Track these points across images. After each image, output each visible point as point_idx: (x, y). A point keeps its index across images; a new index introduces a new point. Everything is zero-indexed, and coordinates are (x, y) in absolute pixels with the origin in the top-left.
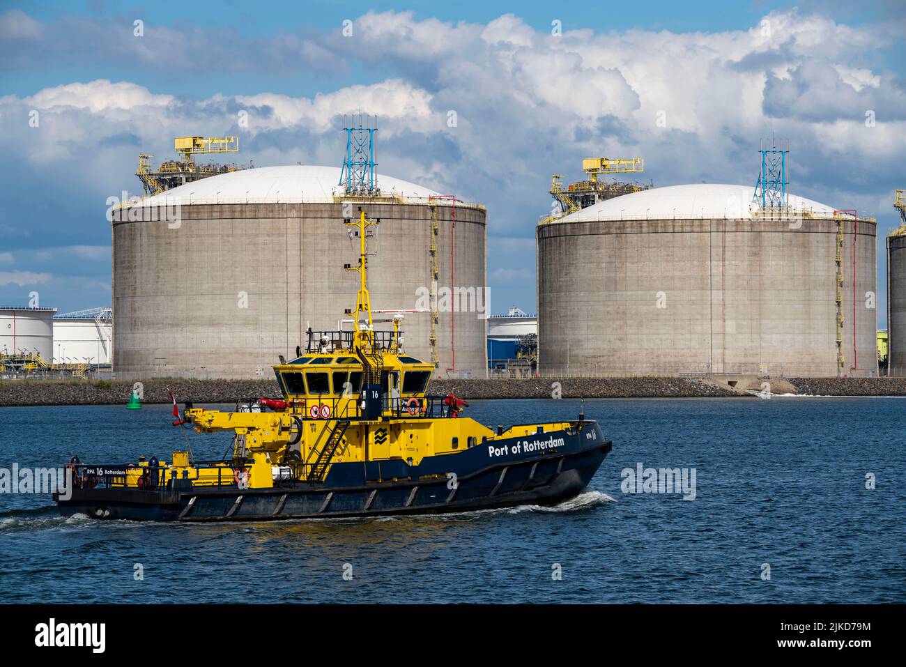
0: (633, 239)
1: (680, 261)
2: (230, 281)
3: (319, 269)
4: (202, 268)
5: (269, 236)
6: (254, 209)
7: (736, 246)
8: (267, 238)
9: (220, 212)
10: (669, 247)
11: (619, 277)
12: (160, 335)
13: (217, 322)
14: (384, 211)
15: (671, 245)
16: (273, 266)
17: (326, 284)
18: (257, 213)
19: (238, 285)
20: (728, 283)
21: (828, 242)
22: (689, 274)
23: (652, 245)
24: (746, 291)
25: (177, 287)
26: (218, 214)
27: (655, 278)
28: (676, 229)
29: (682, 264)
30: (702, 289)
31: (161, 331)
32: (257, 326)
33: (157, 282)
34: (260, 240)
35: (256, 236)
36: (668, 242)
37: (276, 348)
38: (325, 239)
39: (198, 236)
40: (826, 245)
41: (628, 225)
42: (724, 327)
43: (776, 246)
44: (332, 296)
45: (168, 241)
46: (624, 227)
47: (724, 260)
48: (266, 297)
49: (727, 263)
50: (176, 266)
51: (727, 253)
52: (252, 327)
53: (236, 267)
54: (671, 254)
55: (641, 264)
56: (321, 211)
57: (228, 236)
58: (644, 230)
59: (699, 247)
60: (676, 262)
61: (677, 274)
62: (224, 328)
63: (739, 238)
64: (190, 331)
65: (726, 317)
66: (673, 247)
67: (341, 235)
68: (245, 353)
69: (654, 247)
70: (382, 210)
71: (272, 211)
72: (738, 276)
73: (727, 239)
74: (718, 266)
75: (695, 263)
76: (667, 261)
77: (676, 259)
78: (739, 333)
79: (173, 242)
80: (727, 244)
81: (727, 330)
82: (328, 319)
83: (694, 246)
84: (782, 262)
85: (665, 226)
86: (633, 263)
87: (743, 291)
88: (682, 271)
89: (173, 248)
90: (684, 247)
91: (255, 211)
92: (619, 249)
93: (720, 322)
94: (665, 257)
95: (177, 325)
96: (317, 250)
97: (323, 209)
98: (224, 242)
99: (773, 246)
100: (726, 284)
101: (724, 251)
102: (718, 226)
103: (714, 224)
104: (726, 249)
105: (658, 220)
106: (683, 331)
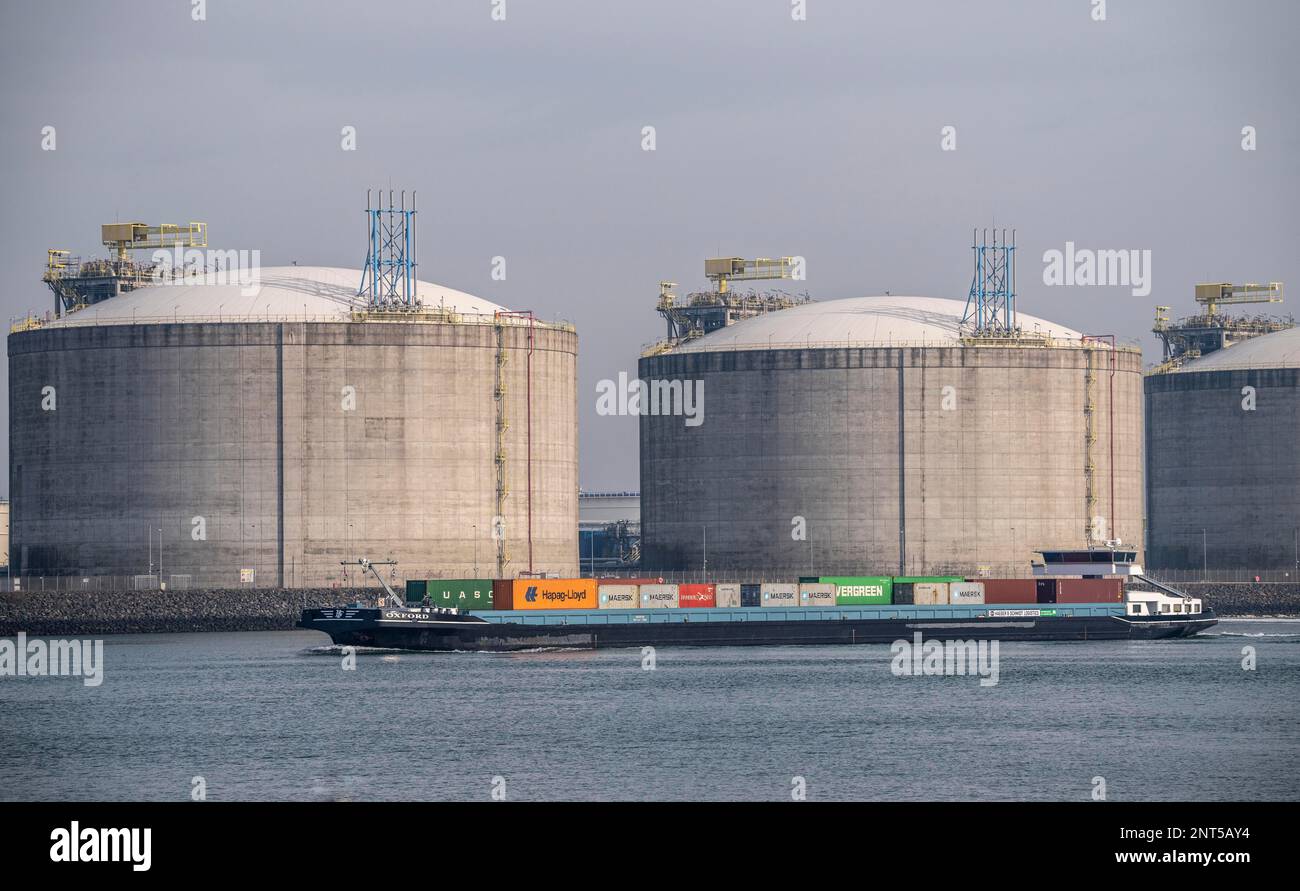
0: (788, 377)
1: (857, 411)
2: (196, 441)
3: (330, 421)
4: (151, 420)
5: (254, 371)
6: (232, 331)
8: (252, 375)
9: (179, 335)
10: (842, 390)
11: (767, 435)
12: (87, 522)
13: (175, 502)
14: (429, 335)
15: (845, 387)
16: (261, 417)
17: (342, 445)
18: (237, 337)
19: (208, 446)
20: (928, 443)
21: (1074, 382)
22: (871, 430)
23: (815, 387)
24: (956, 456)
25: (113, 450)
26: (177, 339)
27: (820, 436)
28: (853, 363)
29: (861, 414)
30: (891, 452)
31: (87, 515)
32: (238, 508)
33: (83, 442)
34: (241, 378)
35: (235, 371)
36: (839, 382)
37: (266, 541)
38: (340, 376)
39: (146, 371)
40: (1070, 387)
41: (779, 357)
42: (923, 507)
43: (998, 388)
44: (350, 463)
45: (100, 381)
46: (774, 361)
47: (923, 409)
48: (250, 464)
49: (927, 413)
50: (112, 417)
51: (926, 398)
52: (229, 510)
53: (204, 420)
54: (843, 400)
55: (802, 414)
56: (334, 334)
57: (192, 372)
58: (804, 364)
59: (886, 390)
60: (853, 411)
61: (853, 429)
62: (186, 512)
63: (945, 376)
64: (134, 516)
65: (926, 494)
66: (847, 390)
67: (363, 371)
68: (218, 549)
69: (819, 390)
70: (425, 332)
71: (260, 335)
72: (943, 434)
73: (927, 377)
74: (913, 418)
75: (880, 413)
76: (838, 411)
77: (852, 408)
78: (945, 517)
79: (107, 381)
80: (927, 386)
82: (345, 498)
83: (878, 388)
84: (1006, 413)
85: (835, 359)
86: (788, 414)
87: (950, 456)
88: (861, 425)
89: (108, 390)
90: (863, 390)
91: (234, 335)
92: (766, 393)
93: (918, 501)
94: (836, 405)
95: (114, 507)
96: (328, 394)
97: (337, 332)
98: (187, 381)
99: (993, 389)
100: (926, 444)
101: (923, 396)
102: (913, 358)
103: (907, 355)
104: (926, 392)
105: (824, 350)
106: (862, 515)
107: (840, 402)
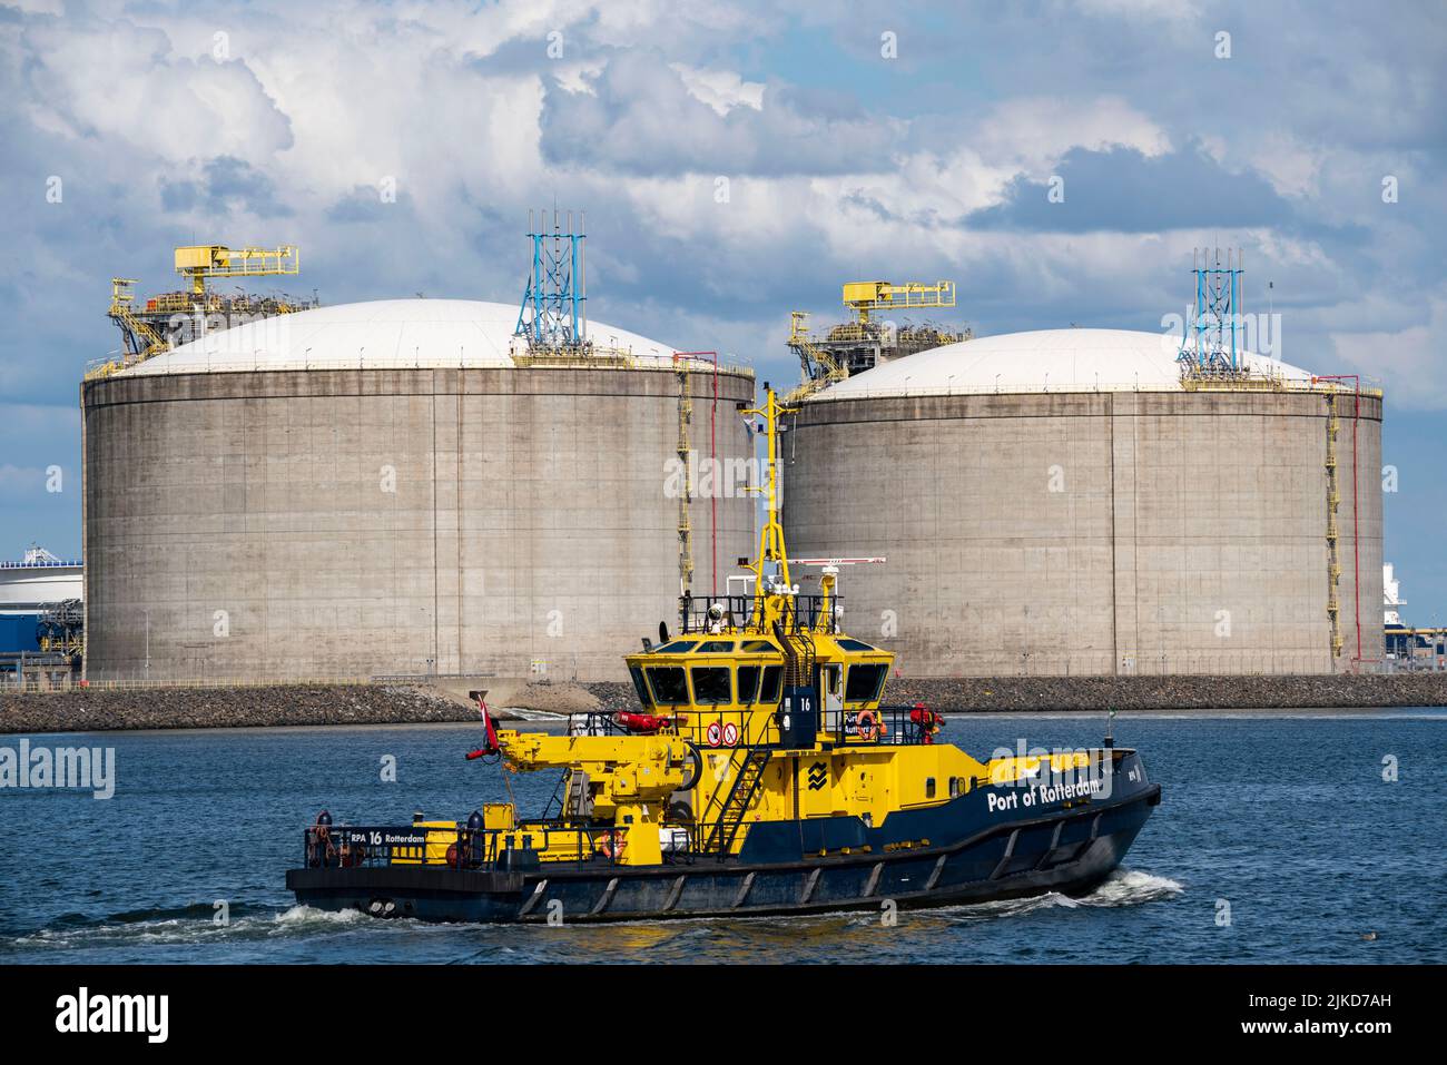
0: (280, 408)
1: (373, 453)
7: (486, 424)
10: (352, 425)
11: (251, 486)
15: (356, 421)
20: (468, 496)
21: (663, 414)
23: (317, 421)
24: (505, 512)
27: (323, 486)
28: (366, 389)
29: (379, 457)
30: (418, 508)
36: (349, 414)
40: (658, 421)
41: (268, 381)
42: (460, 583)
43: (562, 422)
46: (261, 385)
47: (460, 450)
49: (467, 456)
51: (466, 436)
54: (355, 438)
55: (295, 459)
58: (301, 390)
59: (412, 425)
60: (366, 453)
61: (368, 477)
63: (490, 406)
65: (466, 564)
66: (360, 425)
69: (320, 425)
72: (488, 483)
73: (467, 408)
74: (448, 462)
75: (404, 456)
76: (348, 453)
77: (366, 449)
78: (491, 595)
80: (466, 420)
81: (466, 588)
83: (401, 423)
84: (573, 456)
85: (343, 383)
86: (279, 457)
87: (498, 512)
88: (377, 471)
90: (380, 425)
92: (251, 429)
93: (454, 573)
94: (344, 445)
99: (556, 423)
100: (465, 496)
101: (460, 432)
102: (448, 382)
103: (441, 377)
104: (466, 428)
105: (328, 371)
106: (380, 593)
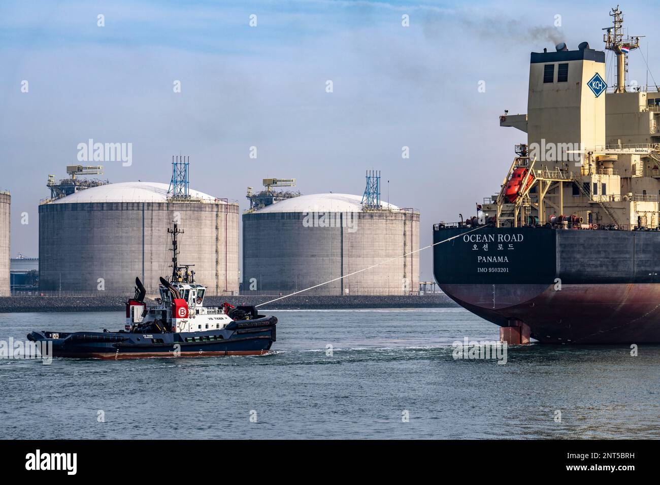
0: (98, 214)
1: (125, 227)
7: (159, 219)
11: (89, 236)
15: (121, 218)
21: (212, 217)
22: (131, 235)
23: (109, 218)
27: (111, 237)
28: (124, 208)
29: (127, 229)
30: (139, 244)
36: (119, 216)
40: (211, 219)
46: (92, 207)
47: (152, 227)
49: (153, 228)
51: (153, 222)
54: (120, 223)
55: (102, 229)
58: (105, 208)
59: (136, 219)
61: (124, 234)
63: (161, 214)
65: (153, 261)
72: (160, 237)
73: (154, 214)
74: (148, 230)
75: (135, 228)
76: (118, 227)
80: (153, 218)
81: (153, 268)
83: (134, 219)
85: (117, 206)
86: (98, 228)
88: (127, 233)
90: (128, 219)
92: (89, 220)
93: (149, 263)
100: (153, 240)
101: (152, 221)
102: (148, 206)
103: (146, 205)
104: (153, 220)
105: (113, 203)
106: (127, 269)
107: (118, 224)
